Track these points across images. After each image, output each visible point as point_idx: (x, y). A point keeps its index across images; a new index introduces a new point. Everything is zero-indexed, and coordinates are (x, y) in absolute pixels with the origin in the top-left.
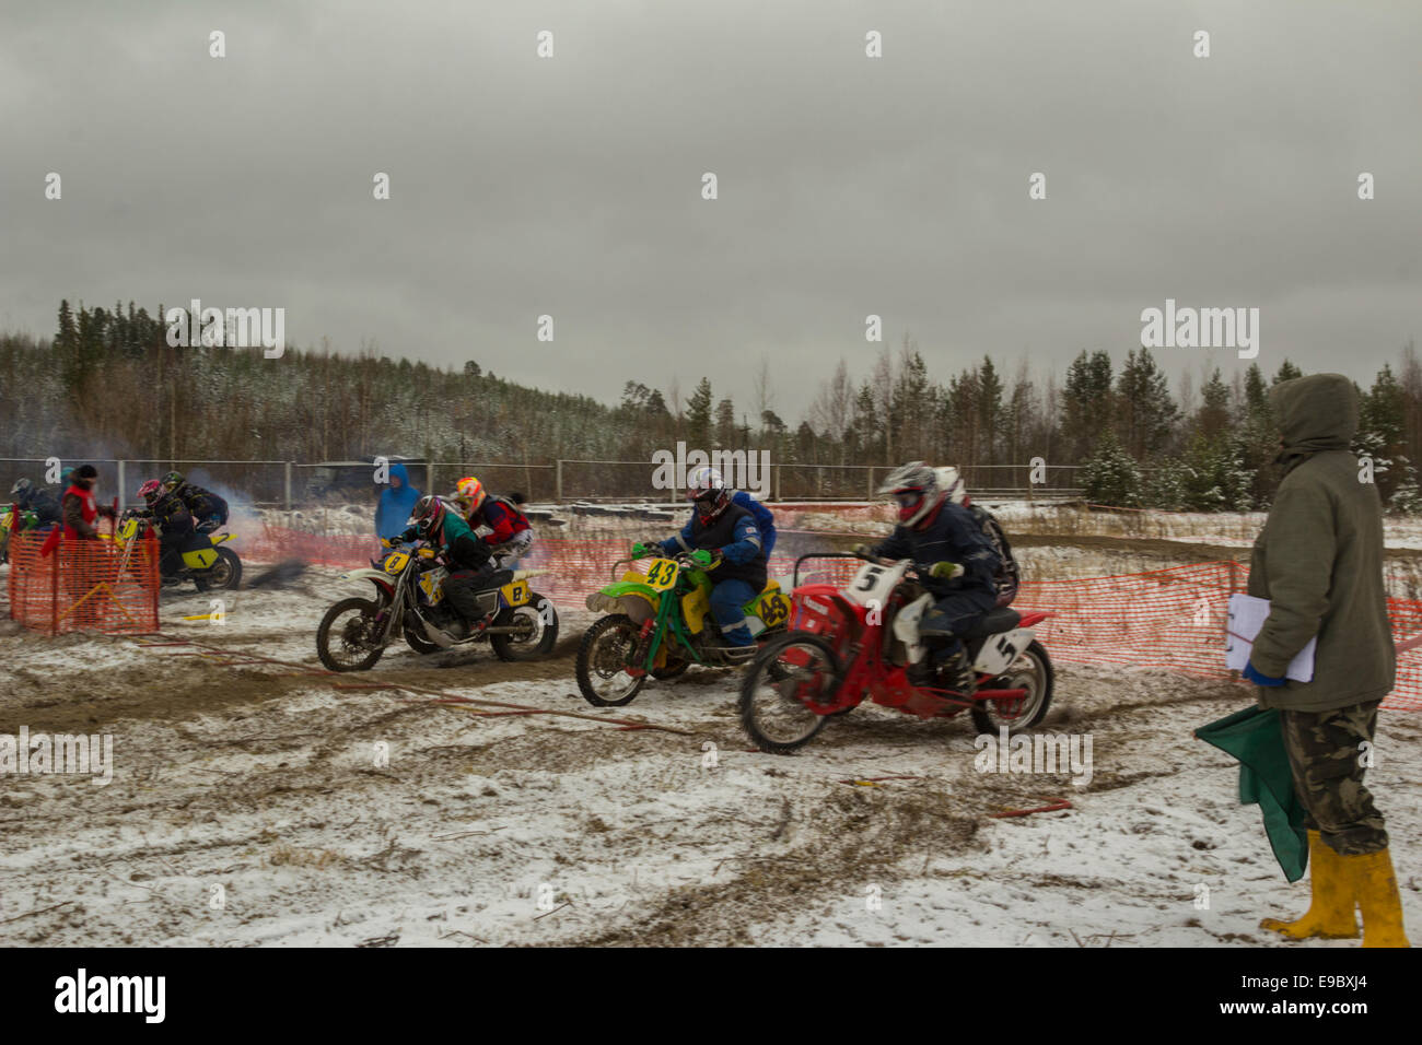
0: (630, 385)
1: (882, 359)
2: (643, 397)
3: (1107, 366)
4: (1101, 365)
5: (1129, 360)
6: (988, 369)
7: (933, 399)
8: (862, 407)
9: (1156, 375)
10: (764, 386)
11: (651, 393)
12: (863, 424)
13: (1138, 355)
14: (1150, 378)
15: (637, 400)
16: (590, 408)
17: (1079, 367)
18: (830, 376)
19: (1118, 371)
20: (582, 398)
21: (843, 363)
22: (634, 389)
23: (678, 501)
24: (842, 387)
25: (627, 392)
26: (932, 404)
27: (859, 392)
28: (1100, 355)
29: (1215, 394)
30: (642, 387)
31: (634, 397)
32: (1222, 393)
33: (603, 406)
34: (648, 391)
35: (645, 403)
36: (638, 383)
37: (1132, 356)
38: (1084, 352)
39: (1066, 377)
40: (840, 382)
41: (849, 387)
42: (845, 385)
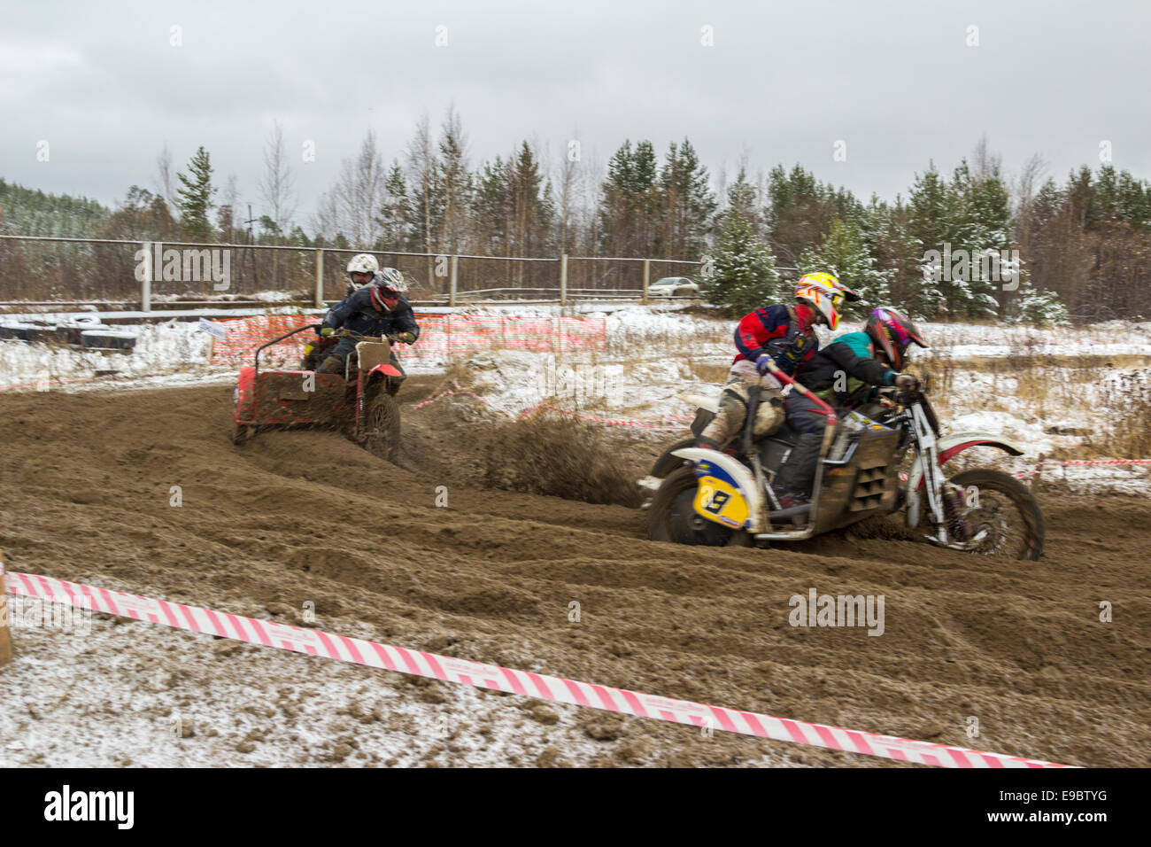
0: (134, 189)
1: (420, 132)
2: (146, 202)
3: (652, 157)
4: (645, 157)
5: (670, 153)
6: (526, 157)
7: (469, 187)
8: (392, 192)
9: (698, 171)
10: (278, 162)
11: (154, 197)
12: (394, 212)
13: (679, 148)
14: (693, 174)
15: (141, 204)
16: (94, 210)
17: (622, 158)
18: (356, 153)
19: (661, 164)
20: (85, 200)
21: (370, 138)
22: (138, 193)
23: (154, 307)
24: (369, 167)
25: (130, 196)
26: (468, 193)
27: (388, 173)
28: (645, 146)
29: (742, 196)
30: (145, 191)
31: (138, 201)
32: (747, 194)
33: (107, 209)
34: (151, 195)
35: (148, 207)
36: (142, 187)
37: (673, 149)
38: (628, 141)
39: (608, 169)
40: (368, 160)
41: (378, 168)
42: (374, 164)
